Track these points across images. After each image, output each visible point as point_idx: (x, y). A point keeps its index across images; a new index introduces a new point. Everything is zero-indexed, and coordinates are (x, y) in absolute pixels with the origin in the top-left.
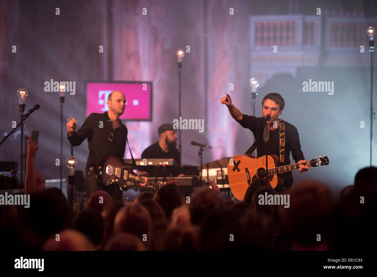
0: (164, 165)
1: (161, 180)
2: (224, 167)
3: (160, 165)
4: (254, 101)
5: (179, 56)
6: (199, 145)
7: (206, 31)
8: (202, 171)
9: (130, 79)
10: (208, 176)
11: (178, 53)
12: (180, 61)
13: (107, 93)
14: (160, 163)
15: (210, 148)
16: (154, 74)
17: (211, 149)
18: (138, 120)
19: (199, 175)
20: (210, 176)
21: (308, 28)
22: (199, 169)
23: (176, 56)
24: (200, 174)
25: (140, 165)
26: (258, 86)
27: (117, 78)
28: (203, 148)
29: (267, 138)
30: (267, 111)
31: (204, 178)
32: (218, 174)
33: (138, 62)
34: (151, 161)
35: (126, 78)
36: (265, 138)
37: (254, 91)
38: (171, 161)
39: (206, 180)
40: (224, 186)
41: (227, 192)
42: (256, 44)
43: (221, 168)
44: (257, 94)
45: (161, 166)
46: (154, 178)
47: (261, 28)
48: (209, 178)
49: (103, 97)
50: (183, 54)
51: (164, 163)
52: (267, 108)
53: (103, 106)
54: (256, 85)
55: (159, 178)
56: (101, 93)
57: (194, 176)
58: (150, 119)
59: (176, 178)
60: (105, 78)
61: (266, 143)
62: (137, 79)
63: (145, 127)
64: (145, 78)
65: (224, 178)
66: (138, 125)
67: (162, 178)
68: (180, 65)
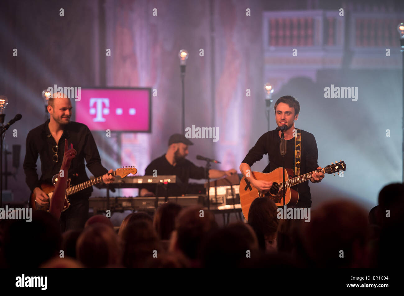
0: (166, 183)
1: (161, 200)
2: (234, 185)
3: (161, 183)
4: (268, 108)
5: (182, 58)
6: (205, 159)
7: (212, 30)
8: (209, 190)
9: (126, 84)
10: (216, 195)
11: (180, 54)
12: (183, 63)
13: (99, 101)
14: (161, 181)
15: (219, 162)
16: (153, 79)
17: (219, 164)
18: (135, 132)
19: (205, 193)
20: (219, 195)
21: (329, 25)
22: (205, 187)
23: (178, 58)
24: (207, 193)
25: (137, 182)
26: (272, 91)
27: (110, 84)
28: (211, 163)
29: (284, 151)
30: (280, 116)
31: (212, 197)
32: (227, 192)
33: (134, 64)
34: (150, 179)
35: (120, 84)
36: (282, 151)
37: (268, 97)
38: (174, 178)
39: (214, 199)
40: (234, 206)
41: (238, 214)
42: (270, 43)
43: (231, 186)
44: (272, 101)
45: (163, 184)
46: (154, 198)
47: (275, 26)
48: (218, 197)
49: (95, 106)
50: (187, 56)
51: (166, 181)
52: (280, 112)
53: (95, 116)
54: (271, 90)
55: (160, 198)
56: (92, 101)
57: (199, 195)
58: (148, 130)
59: (179, 197)
60: (97, 83)
61: (283, 157)
62: (134, 84)
63: (143, 139)
64: (143, 83)
65: (235, 197)
66: (135, 137)
67: (163, 198)
68: (183, 68)
